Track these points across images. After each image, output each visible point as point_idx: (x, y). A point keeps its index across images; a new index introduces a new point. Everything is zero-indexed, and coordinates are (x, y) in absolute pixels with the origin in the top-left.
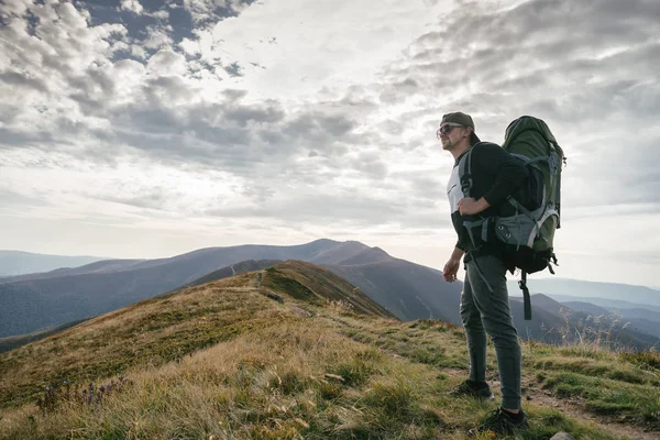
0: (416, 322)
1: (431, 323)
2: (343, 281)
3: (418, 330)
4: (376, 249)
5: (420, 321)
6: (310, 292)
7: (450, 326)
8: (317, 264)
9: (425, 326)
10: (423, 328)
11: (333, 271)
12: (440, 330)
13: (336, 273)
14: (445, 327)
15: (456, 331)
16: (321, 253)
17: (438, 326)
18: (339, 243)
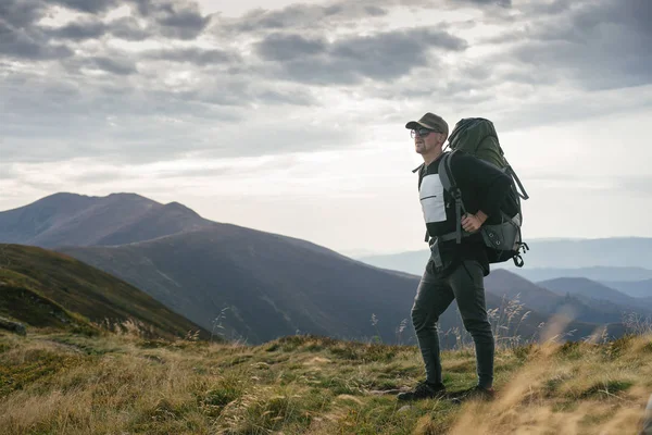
0: (277, 342)
1: (299, 342)
2: (111, 281)
3: (280, 354)
4: (175, 206)
5: (283, 341)
6: (58, 310)
7: (326, 343)
8: (50, 248)
9: (291, 346)
10: (289, 350)
11: (84, 259)
12: (314, 349)
13: (94, 264)
14: (319, 343)
15: (334, 347)
16: (57, 224)
17: (309, 344)
18: (94, 199)
